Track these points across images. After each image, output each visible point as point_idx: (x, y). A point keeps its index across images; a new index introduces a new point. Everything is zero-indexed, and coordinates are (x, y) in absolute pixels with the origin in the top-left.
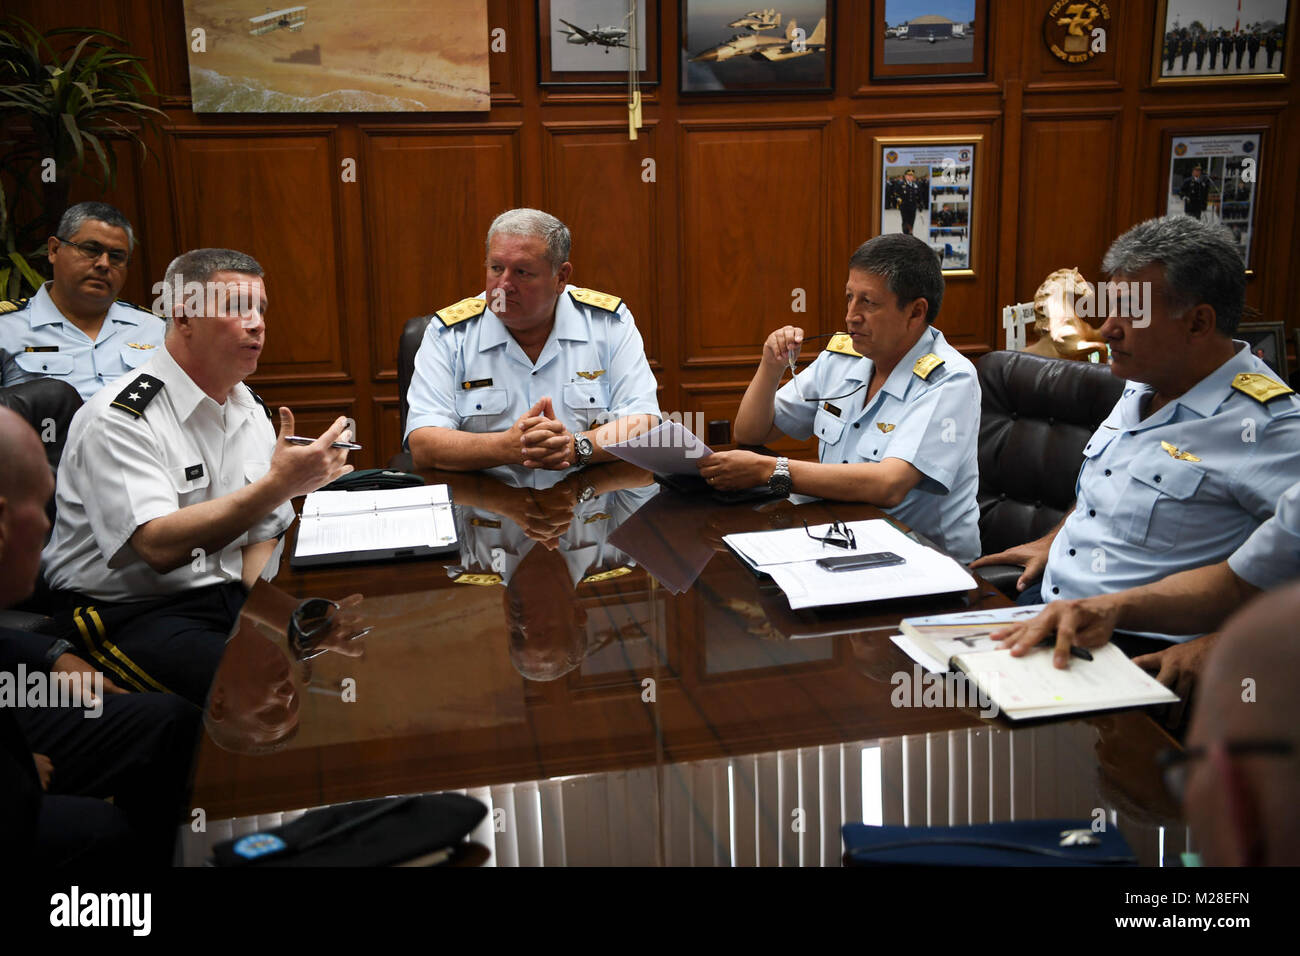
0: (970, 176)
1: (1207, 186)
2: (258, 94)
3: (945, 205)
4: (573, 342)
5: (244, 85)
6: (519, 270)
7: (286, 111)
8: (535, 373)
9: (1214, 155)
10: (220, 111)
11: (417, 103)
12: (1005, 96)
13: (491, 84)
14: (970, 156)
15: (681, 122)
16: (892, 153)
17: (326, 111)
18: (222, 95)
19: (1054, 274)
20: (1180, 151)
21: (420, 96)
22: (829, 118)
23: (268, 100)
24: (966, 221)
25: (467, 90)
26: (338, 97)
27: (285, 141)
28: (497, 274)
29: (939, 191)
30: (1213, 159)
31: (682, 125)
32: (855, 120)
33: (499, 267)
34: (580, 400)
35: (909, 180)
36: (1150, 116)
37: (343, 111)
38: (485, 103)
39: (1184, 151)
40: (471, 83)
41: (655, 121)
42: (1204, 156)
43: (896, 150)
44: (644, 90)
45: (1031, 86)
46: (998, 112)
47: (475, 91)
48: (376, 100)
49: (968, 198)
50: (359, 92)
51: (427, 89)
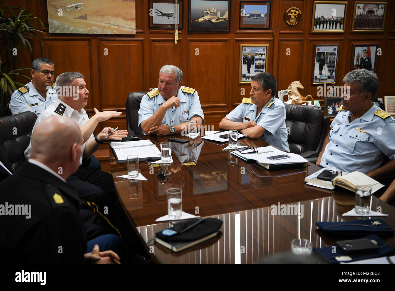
0: (265, 55)
1: (325, 60)
2: (69, 28)
3: (258, 63)
4: (182, 102)
5: (65, 25)
6: (167, 83)
7: (77, 33)
8: (172, 112)
9: (327, 51)
10: (57, 33)
11: (115, 32)
12: (274, 34)
13: (136, 27)
14: (265, 50)
15: (188, 39)
16: (245, 49)
17: (88, 33)
18: (58, 28)
19: (293, 82)
20: (318, 50)
21: (116, 30)
22: (228, 39)
23: (72, 29)
24: (264, 68)
25: (129, 28)
26: (92, 29)
27: (76, 42)
28: (161, 83)
29: (257, 60)
30: (326, 52)
31: (189, 40)
32: (235, 40)
33: (162, 82)
34: (185, 119)
35: (249, 56)
36: (311, 40)
37: (93, 33)
38: (134, 32)
39: (319, 50)
40: (130, 26)
41: (181, 39)
42: (324, 52)
43: (246, 48)
44: (179, 29)
45: (281, 31)
46: (273, 38)
47: (131, 29)
48: (103, 31)
49: (265, 61)
50: (98, 28)
51: (118, 28)
